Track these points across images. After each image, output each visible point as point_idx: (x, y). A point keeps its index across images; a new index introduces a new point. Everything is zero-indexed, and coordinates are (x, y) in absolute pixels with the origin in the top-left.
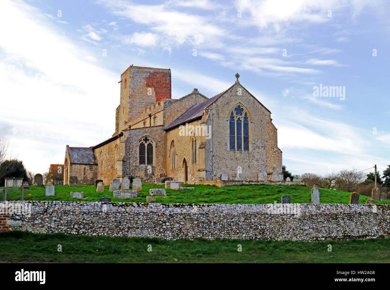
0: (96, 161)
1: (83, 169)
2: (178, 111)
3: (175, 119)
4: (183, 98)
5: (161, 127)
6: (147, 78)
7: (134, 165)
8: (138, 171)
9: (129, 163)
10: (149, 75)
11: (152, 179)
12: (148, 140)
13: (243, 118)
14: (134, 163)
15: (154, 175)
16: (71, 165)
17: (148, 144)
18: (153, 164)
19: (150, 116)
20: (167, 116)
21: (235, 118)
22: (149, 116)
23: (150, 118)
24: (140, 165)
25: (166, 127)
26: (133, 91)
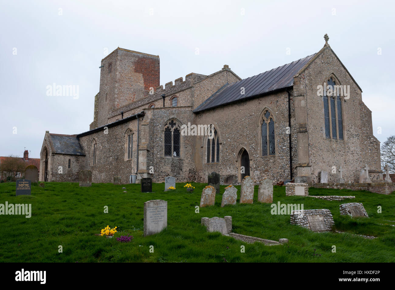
0: (83, 151)
1: (68, 160)
2: (208, 90)
3: (205, 100)
4: (215, 74)
5: (190, 109)
6: (135, 63)
7: (159, 156)
8: (163, 164)
9: (153, 154)
10: (138, 60)
11: (179, 176)
12: (175, 124)
14: (159, 154)
15: (181, 170)
16: (54, 155)
17: (174, 130)
18: (180, 156)
19: (164, 97)
20: (196, 95)
22: (160, 98)
23: (164, 100)
24: (165, 157)
25: (196, 108)
26: (121, 75)
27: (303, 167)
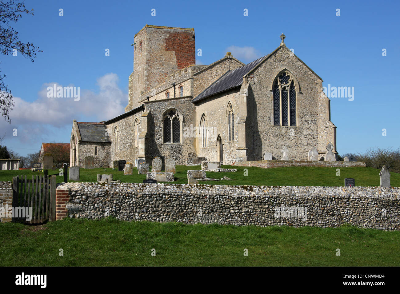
0: (109, 138)
1: (94, 148)
2: (208, 79)
3: (205, 89)
5: (189, 99)
6: (166, 39)
7: (158, 143)
8: (163, 150)
9: (153, 141)
10: (169, 36)
11: (179, 159)
12: (174, 114)
13: (289, 87)
14: (158, 140)
15: (181, 154)
16: (80, 144)
17: (174, 119)
18: (179, 142)
19: (174, 86)
20: (196, 85)
21: (280, 87)
22: (172, 86)
23: (175, 88)
24: (164, 143)
25: (195, 98)
26: (151, 55)
27: (241, 150)
